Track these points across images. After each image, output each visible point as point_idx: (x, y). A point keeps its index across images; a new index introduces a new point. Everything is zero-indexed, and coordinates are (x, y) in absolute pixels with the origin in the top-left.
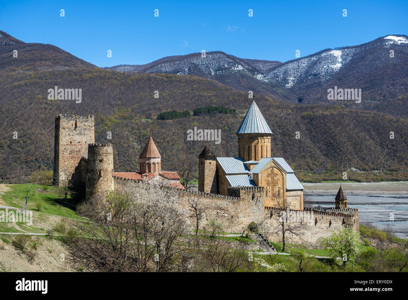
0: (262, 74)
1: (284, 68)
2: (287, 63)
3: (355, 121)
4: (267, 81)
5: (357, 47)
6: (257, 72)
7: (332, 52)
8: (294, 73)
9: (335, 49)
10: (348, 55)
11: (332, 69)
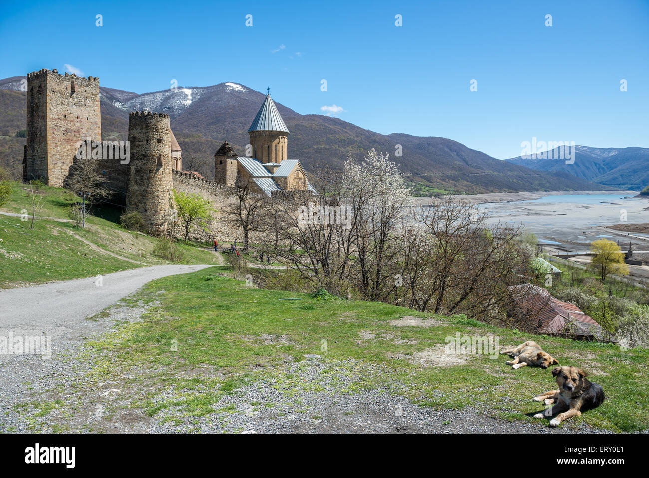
0: (120, 102)
1: (140, 100)
2: (144, 95)
3: (210, 149)
4: (125, 109)
5: (205, 88)
6: (116, 100)
7: (184, 90)
8: (150, 105)
9: (186, 88)
10: (196, 94)
11: (184, 105)
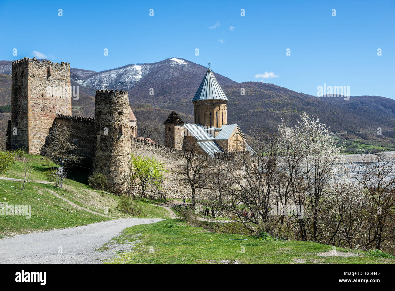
0: (82, 80)
1: (99, 76)
2: (101, 72)
3: (158, 116)
4: (86, 86)
5: (152, 64)
6: (78, 78)
7: (135, 67)
8: (107, 81)
9: (137, 65)
10: (146, 69)
11: (135, 79)
